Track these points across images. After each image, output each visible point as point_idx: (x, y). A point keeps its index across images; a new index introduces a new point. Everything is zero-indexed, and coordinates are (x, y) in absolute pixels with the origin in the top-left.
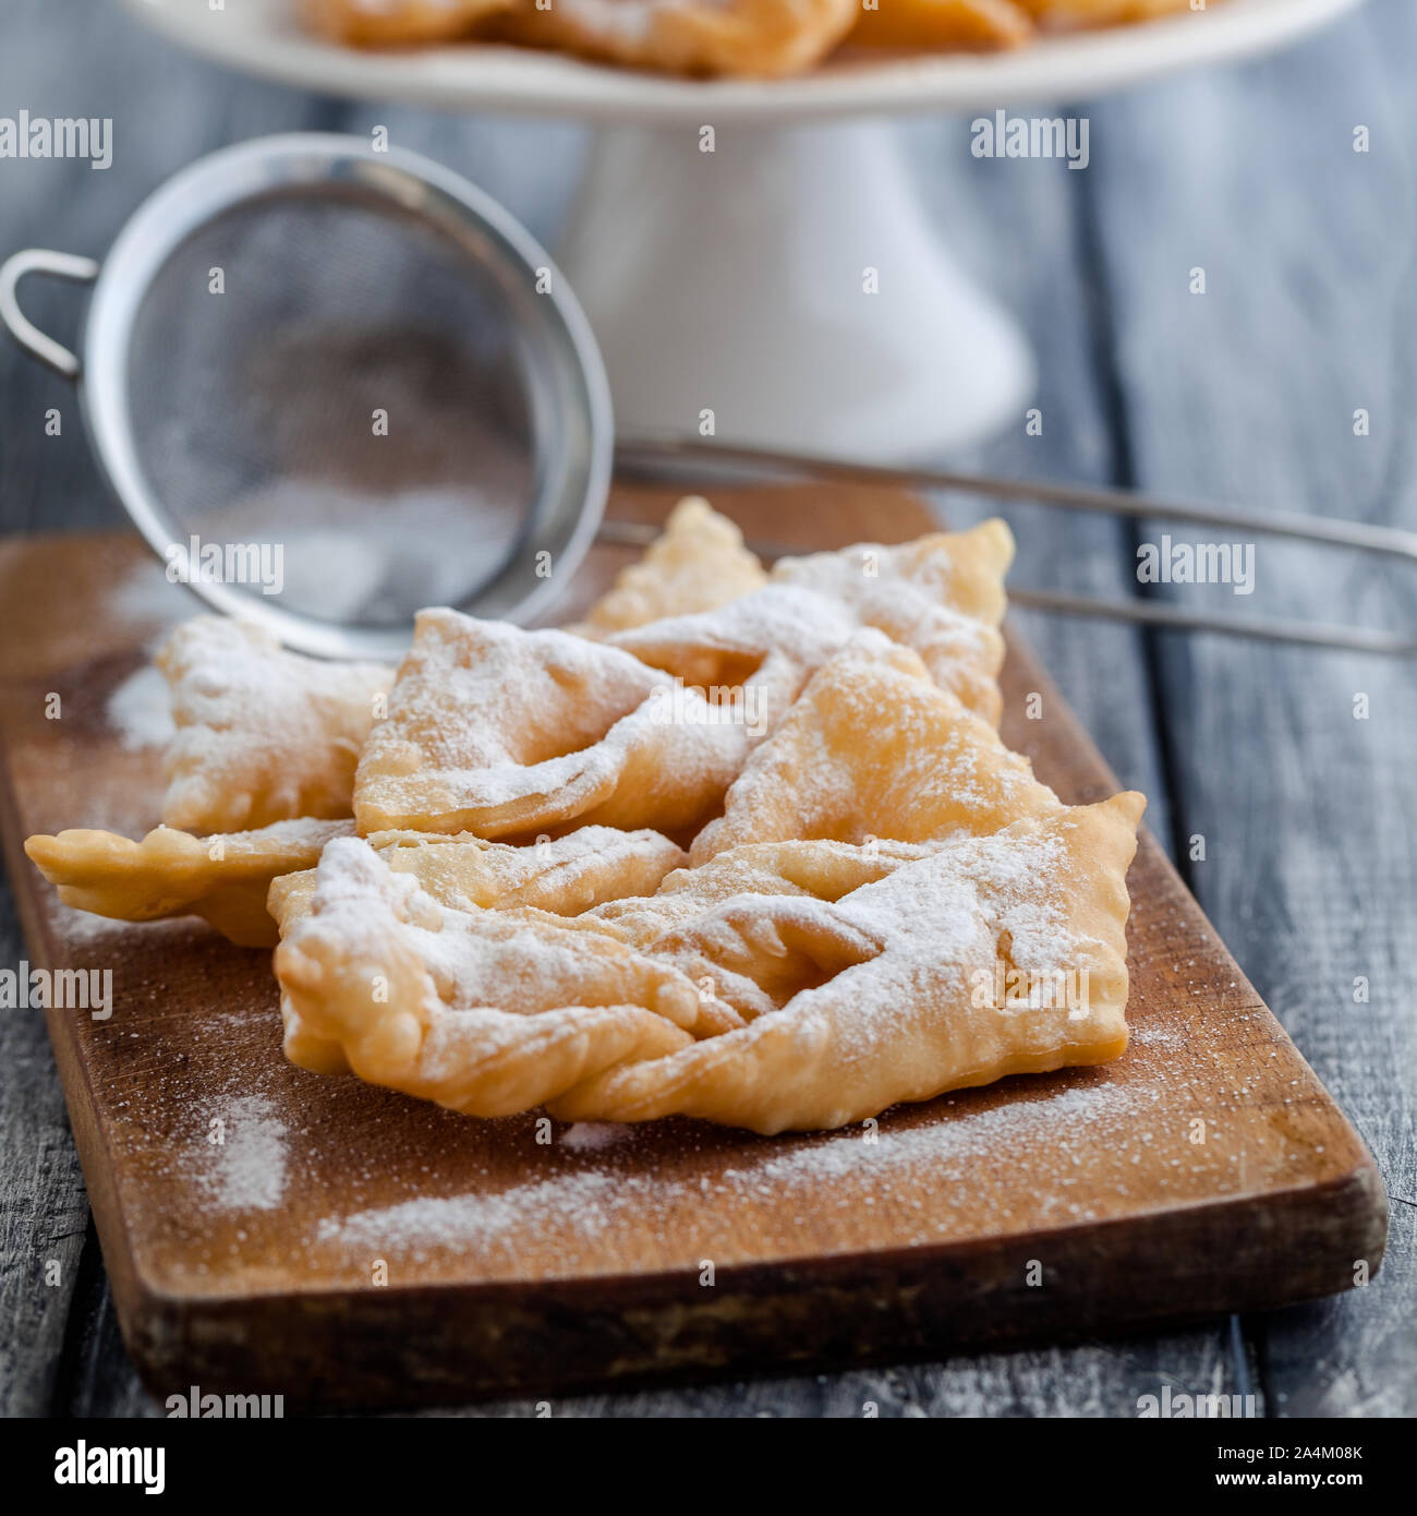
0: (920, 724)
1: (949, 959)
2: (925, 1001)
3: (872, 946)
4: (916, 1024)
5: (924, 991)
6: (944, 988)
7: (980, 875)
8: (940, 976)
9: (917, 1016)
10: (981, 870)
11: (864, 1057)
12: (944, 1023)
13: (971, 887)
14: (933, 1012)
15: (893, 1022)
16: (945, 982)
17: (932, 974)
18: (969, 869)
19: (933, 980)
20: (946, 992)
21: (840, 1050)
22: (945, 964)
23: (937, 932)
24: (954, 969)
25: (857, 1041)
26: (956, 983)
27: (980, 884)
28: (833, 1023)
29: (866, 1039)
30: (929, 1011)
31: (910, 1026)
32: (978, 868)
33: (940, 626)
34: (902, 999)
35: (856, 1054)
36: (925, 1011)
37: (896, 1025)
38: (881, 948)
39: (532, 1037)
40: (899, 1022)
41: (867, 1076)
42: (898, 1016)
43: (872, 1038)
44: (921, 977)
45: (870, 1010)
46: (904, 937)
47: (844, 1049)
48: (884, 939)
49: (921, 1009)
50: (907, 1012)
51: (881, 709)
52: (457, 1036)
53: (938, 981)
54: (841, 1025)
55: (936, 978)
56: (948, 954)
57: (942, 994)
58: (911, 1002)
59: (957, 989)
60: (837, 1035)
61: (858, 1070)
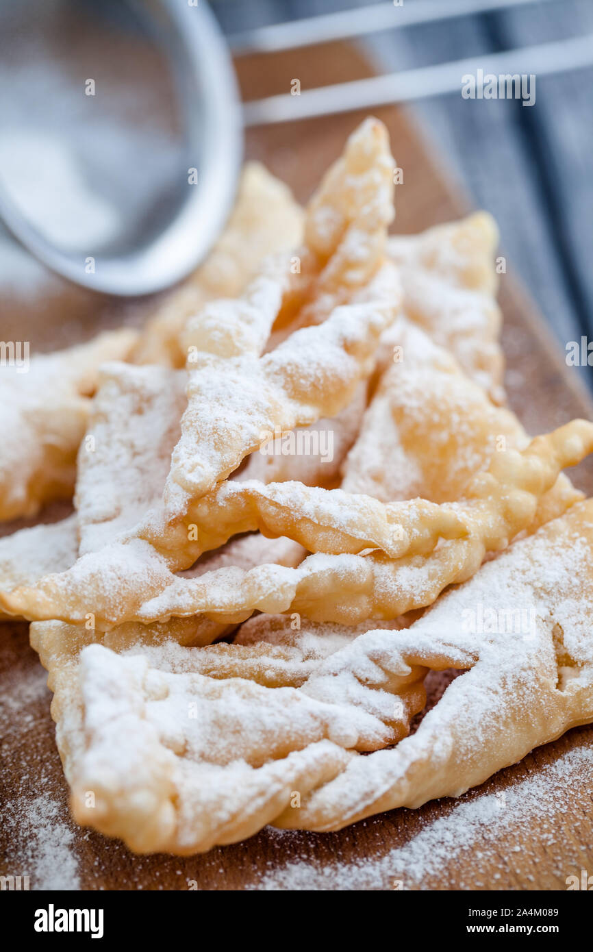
0: (465, 428)
1: (526, 666)
2: (513, 702)
3: (470, 659)
4: (509, 720)
5: (511, 694)
6: (525, 689)
7: (534, 581)
8: (522, 680)
9: (509, 715)
10: (535, 577)
11: (477, 753)
12: (528, 715)
13: (529, 592)
14: (520, 709)
15: (494, 723)
16: (525, 684)
17: (516, 680)
18: (526, 577)
19: (516, 684)
20: (527, 692)
21: (460, 752)
22: (524, 670)
23: (513, 640)
24: (530, 672)
25: (472, 743)
26: (533, 683)
27: (535, 589)
28: (453, 735)
29: (477, 739)
30: (517, 709)
31: (506, 724)
32: (531, 575)
33: (456, 312)
34: (498, 703)
35: (472, 752)
36: (515, 710)
37: (497, 725)
38: (477, 659)
39: (252, 799)
40: (498, 722)
41: (479, 765)
42: (497, 718)
43: (481, 739)
44: (508, 682)
45: (478, 718)
46: (490, 647)
47: (463, 751)
48: (477, 652)
49: (512, 708)
50: (502, 712)
51: (436, 418)
52: (200, 809)
53: (520, 684)
54: (460, 734)
55: (519, 681)
56: (523, 660)
57: (524, 694)
58: (504, 705)
59: (534, 688)
60: (457, 742)
61: (474, 762)
